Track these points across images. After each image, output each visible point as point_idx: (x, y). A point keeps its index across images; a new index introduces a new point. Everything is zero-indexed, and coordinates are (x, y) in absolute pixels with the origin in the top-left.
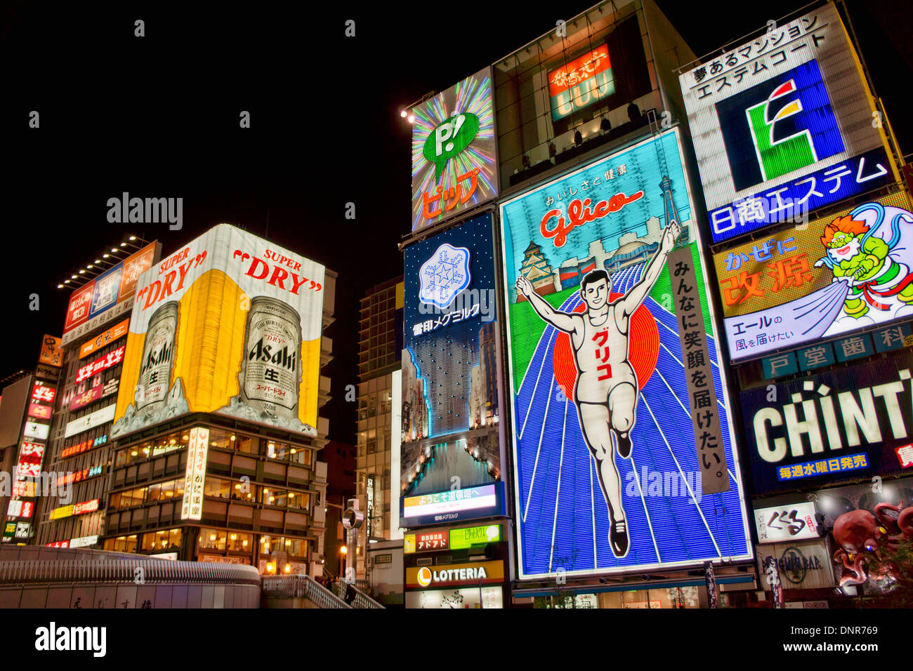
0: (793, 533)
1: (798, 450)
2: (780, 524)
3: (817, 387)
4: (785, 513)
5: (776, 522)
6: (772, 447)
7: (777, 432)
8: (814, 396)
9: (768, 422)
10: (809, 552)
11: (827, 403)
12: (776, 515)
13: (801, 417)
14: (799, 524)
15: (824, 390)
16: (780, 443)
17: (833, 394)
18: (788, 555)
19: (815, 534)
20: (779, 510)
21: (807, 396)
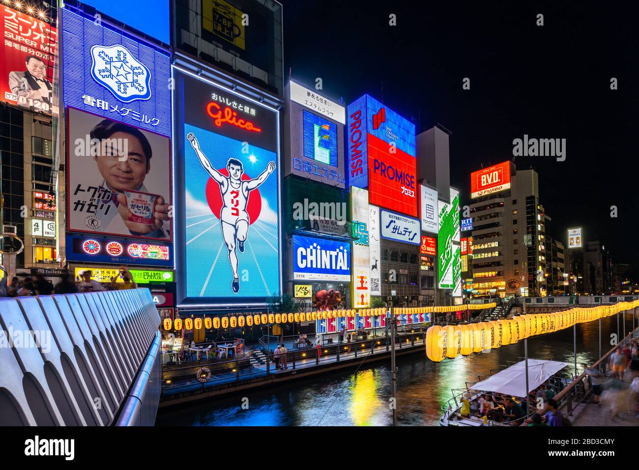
0: (305, 294)
1: (309, 266)
2: (302, 291)
3: (317, 246)
4: (304, 288)
5: (301, 291)
6: (302, 263)
7: (304, 257)
8: (316, 248)
9: (302, 252)
10: (308, 301)
11: (319, 251)
12: (301, 288)
13: (311, 254)
14: (307, 292)
15: (319, 247)
16: (304, 261)
17: (321, 249)
18: (301, 302)
19: (311, 296)
20: (302, 286)
21: (314, 248)
